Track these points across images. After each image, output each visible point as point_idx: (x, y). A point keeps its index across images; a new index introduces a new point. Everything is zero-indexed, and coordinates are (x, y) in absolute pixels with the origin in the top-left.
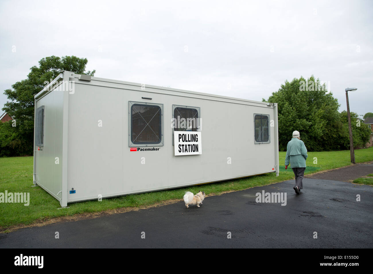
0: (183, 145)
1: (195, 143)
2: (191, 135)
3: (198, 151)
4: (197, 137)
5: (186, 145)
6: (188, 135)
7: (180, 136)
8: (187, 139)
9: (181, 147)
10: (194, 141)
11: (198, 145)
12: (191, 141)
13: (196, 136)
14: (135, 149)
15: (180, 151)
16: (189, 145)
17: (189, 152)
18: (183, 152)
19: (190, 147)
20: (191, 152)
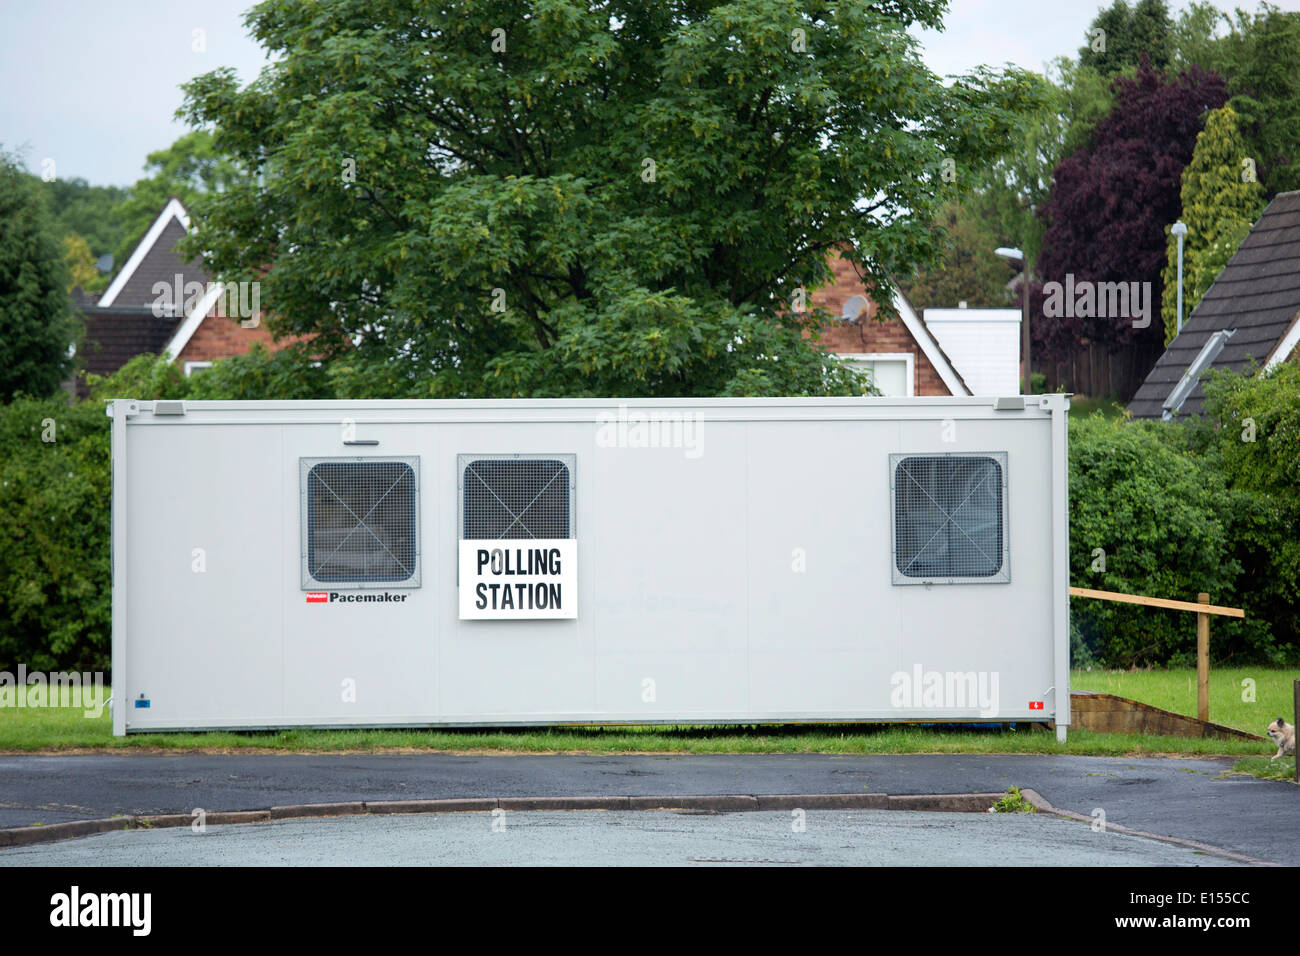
0: (495, 587)
1: (548, 579)
2: (530, 552)
3: (559, 606)
4: (558, 559)
5: (508, 586)
6: (519, 552)
7: (483, 558)
8: (513, 566)
9: (489, 593)
10: (545, 572)
11: (559, 586)
12: (530, 573)
13: (555, 554)
14: (321, 596)
15: (482, 603)
16: (521, 587)
17: (521, 607)
18: (495, 607)
19: (526, 591)
20: (531, 607)
